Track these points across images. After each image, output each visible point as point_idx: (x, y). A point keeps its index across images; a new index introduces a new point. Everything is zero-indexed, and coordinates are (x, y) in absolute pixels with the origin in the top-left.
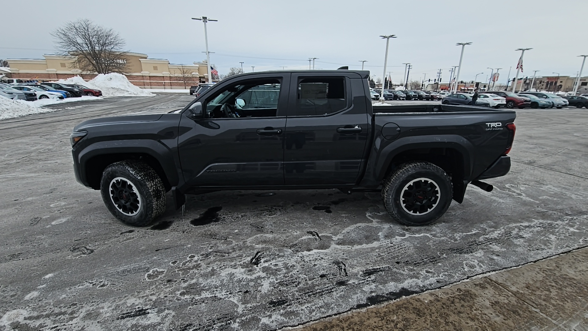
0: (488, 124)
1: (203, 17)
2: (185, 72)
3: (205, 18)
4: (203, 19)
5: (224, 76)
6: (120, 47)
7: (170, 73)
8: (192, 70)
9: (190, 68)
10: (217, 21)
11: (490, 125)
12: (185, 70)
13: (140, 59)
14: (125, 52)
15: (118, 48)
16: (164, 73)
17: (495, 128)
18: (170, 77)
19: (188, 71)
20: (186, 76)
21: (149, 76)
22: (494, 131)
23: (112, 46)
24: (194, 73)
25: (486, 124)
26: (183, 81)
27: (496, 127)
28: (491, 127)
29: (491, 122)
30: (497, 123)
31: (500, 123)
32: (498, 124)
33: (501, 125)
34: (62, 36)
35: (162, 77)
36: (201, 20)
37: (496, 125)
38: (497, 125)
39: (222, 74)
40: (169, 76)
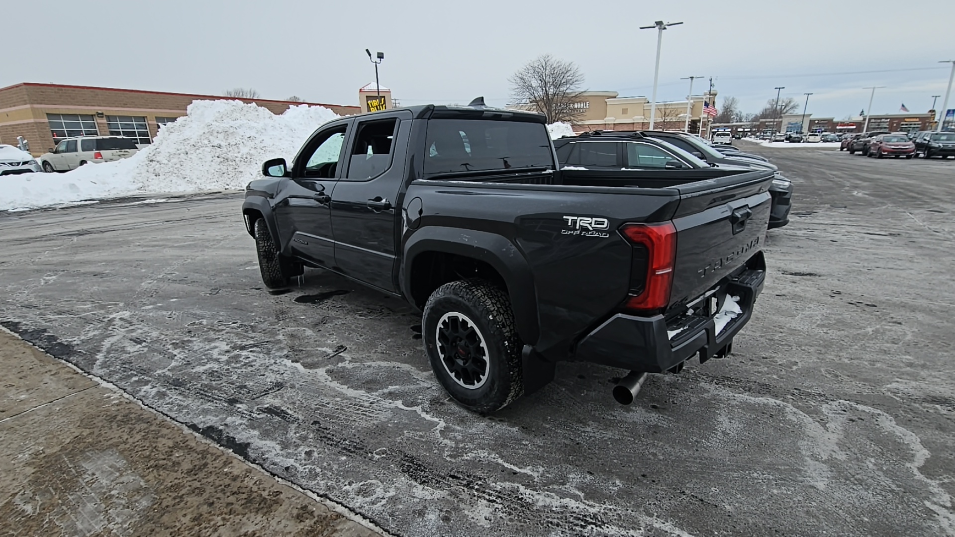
0: (570, 218)
1: (656, 22)
2: (667, 114)
3: (659, 23)
4: (657, 25)
5: (754, 116)
6: (576, 86)
7: (643, 117)
8: (679, 110)
9: (676, 107)
10: (682, 23)
11: (574, 222)
12: (668, 112)
13: (606, 100)
14: (582, 92)
15: (574, 88)
16: (636, 117)
17: (587, 230)
18: (643, 123)
19: (672, 112)
20: (668, 120)
21: (614, 124)
22: (582, 239)
23: (568, 86)
24: (682, 115)
25: (565, 217)
26: (660, 128)
27: (591, 229)
28: (577, 227)
29: (578, 216)
30: (594, 219)
31: (606, 220)
32: (597, 223)
33: (605, 226)
34: (519, 80)
35: (631, 125)
36: (654, 27)
37: (590, 224)
38: (593, 225)
39: (747, 113)
40: (642, 121)
